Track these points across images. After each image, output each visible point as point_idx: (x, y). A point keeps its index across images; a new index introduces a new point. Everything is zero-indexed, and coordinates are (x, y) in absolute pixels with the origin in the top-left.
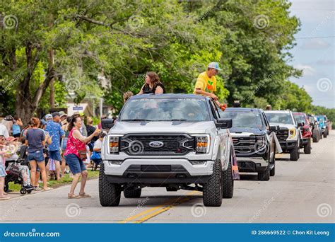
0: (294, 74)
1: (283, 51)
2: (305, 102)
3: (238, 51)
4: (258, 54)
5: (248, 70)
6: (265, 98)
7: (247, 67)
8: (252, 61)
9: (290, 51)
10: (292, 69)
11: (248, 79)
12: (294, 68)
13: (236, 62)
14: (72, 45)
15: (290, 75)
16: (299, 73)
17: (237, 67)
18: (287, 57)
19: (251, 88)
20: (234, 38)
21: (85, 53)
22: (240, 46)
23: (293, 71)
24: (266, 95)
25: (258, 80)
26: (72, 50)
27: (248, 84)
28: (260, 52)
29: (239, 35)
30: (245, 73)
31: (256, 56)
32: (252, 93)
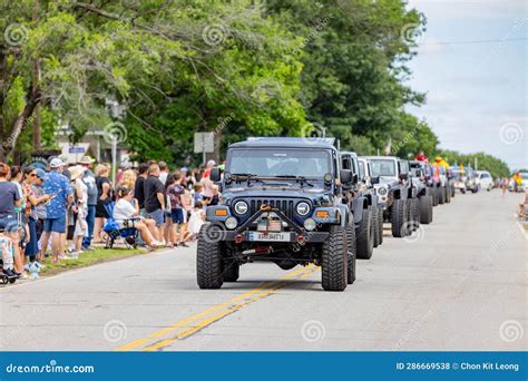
0: (412, 100)
1: (397, 64)
2: (427, 144)
3: (326, 63)
4: (357, 67)
5: (342, 94)
6: (368, 137)
7: (340, 88)
8: (348, 79)
9: (407, 64)
10: (409, 91)
11: (341, 107)
12: (413, 90)
13: (323, 80)
14: (71, 51)
15: (405, 101)
16: (420, 99)
17: (324, 88)
18: (402, 73)
19: (346, 120)
20: (320, 43)
21: (91, 63)
22: (330, 55)
23: (411, 96)
24: (369, 133)
25: (357, 109)
26: (70, 58)
27: (341, 115)
28: (360, 65)
29: (329, 38)
30: (336, 97)
31: (355, 70)
32: (348, 129)
